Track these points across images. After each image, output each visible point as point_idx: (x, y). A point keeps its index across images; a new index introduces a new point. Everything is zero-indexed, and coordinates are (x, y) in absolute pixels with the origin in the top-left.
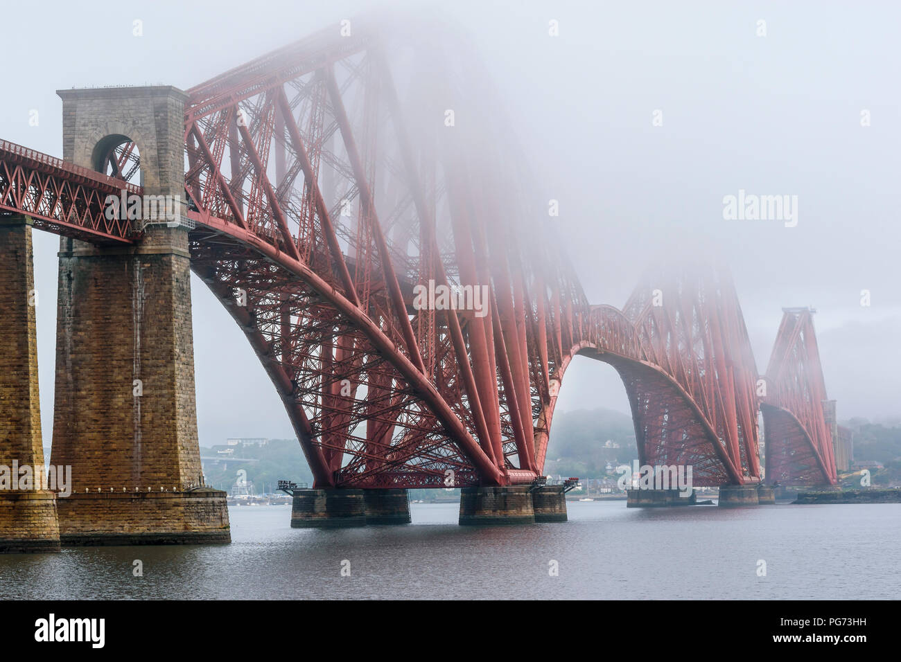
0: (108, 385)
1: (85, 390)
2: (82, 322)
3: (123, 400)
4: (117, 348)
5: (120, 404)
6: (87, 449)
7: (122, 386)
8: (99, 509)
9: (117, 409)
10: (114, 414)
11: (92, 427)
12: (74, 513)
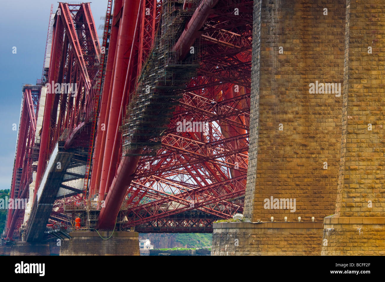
0: (317, 108)
1: (293, 112)
2: (288, 41)
3: (333, 125)
4: (327, 69)
5: (331, 129)
6: (295, 175)
7: (333, 110)
8: (312, 239)
9: (327, 134)
10: (325, 139)
11: (300, 152)
12: (286, 243)
